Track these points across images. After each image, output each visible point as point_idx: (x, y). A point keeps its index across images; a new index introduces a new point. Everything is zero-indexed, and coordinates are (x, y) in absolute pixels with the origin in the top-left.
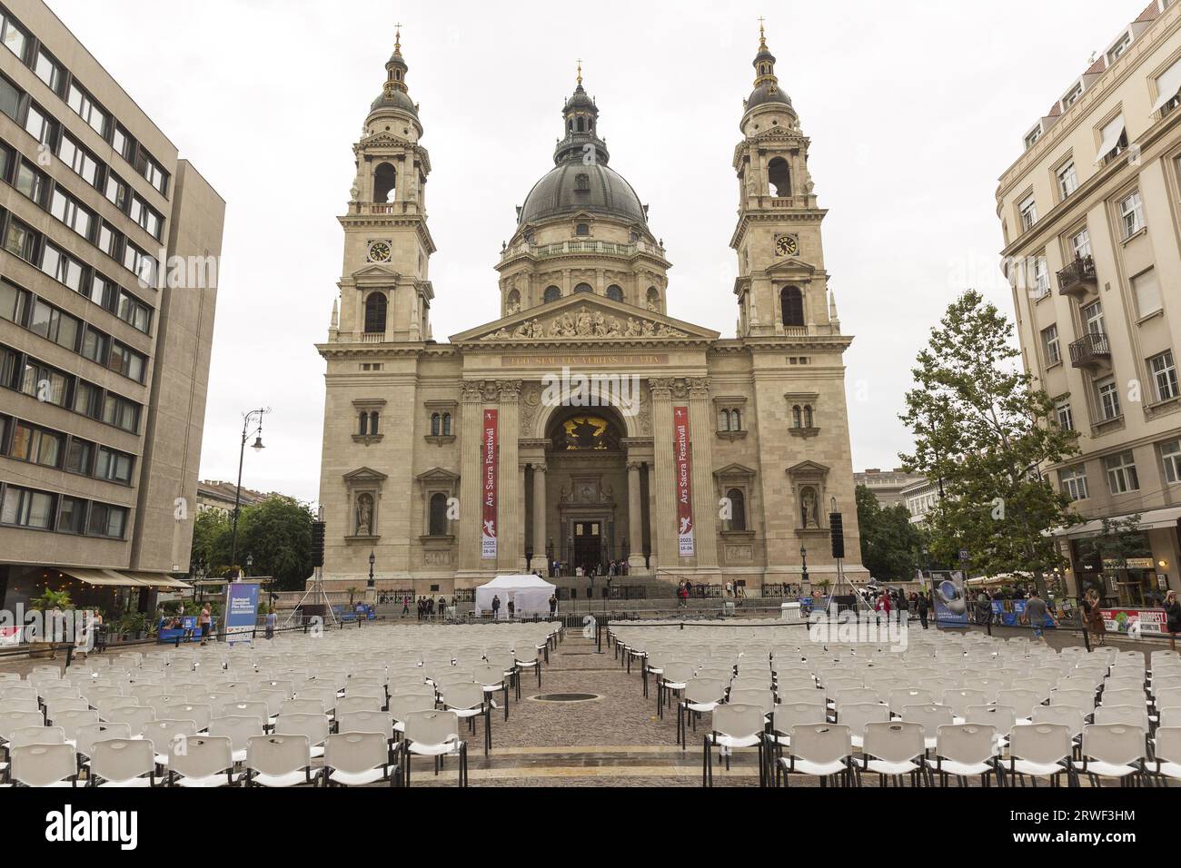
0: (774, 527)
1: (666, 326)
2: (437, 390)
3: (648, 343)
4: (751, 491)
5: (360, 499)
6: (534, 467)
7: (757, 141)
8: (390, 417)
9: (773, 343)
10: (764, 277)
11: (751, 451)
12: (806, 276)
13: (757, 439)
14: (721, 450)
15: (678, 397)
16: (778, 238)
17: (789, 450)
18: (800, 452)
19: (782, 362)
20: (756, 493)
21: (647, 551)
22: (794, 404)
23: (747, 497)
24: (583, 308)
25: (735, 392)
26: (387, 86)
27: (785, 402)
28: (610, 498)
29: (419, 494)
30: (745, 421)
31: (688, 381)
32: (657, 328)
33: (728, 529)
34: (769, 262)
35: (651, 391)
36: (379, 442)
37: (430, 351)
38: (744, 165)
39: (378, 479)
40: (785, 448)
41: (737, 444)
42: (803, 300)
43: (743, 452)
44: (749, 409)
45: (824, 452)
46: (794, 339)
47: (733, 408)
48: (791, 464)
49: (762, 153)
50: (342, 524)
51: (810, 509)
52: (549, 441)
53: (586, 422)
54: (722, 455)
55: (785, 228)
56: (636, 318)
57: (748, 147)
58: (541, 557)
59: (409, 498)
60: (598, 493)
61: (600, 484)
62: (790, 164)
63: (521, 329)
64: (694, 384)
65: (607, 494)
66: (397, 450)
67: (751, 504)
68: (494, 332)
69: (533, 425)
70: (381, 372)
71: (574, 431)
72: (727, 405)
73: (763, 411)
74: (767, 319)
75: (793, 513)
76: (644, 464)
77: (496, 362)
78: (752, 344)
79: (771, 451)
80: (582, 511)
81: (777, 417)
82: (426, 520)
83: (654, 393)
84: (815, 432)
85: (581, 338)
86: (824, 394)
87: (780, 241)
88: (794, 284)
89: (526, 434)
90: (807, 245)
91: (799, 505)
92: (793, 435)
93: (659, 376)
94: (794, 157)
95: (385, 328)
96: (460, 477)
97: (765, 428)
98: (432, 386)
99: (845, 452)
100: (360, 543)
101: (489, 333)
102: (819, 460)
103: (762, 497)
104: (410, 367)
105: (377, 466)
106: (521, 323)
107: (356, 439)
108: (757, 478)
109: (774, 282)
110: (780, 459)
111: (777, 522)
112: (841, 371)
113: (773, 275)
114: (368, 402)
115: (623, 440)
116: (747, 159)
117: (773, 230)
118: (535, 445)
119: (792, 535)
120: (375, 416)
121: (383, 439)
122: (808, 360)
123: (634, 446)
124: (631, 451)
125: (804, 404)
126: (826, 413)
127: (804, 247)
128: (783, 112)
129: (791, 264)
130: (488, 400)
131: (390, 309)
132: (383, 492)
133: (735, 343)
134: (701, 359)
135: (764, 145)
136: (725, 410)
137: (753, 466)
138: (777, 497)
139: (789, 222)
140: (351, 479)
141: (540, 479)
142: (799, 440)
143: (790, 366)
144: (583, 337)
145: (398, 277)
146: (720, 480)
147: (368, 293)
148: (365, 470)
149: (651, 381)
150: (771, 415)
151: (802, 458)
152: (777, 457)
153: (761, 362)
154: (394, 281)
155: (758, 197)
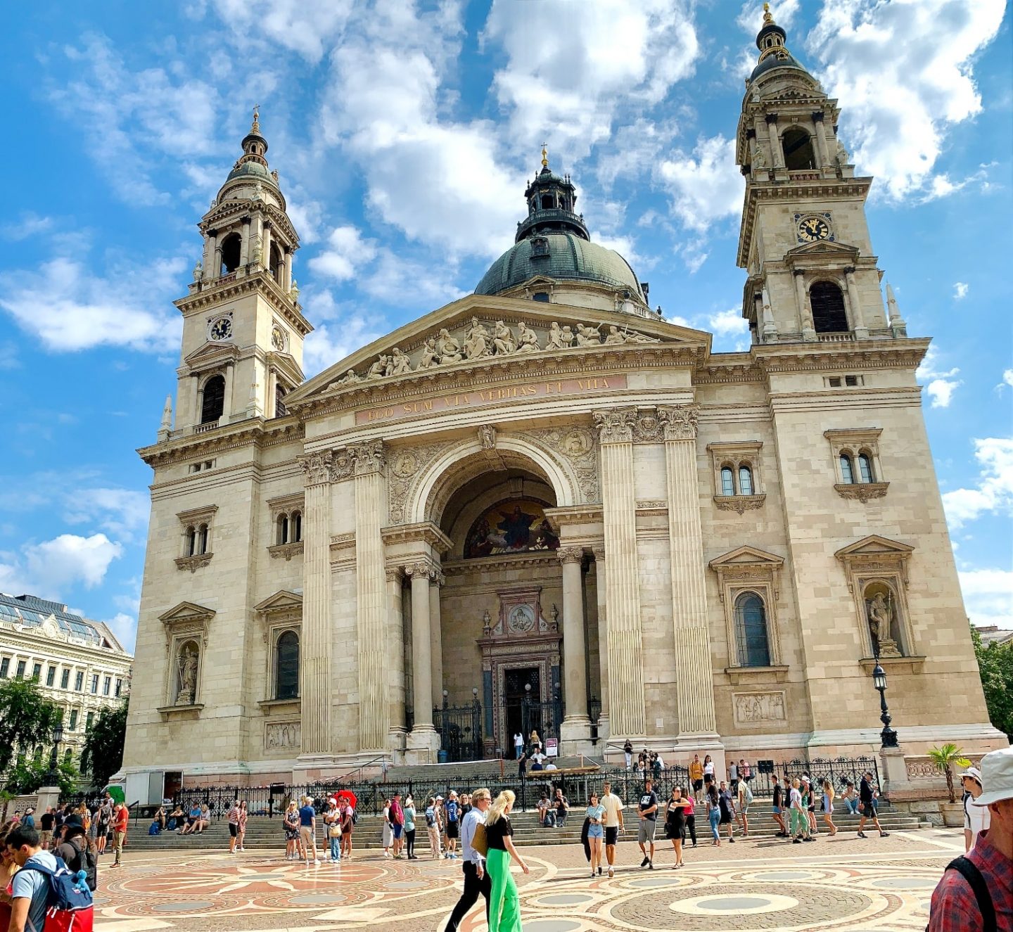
0: (823, 656)
2: (285, 482)
4: (776, 593)
5: (182, 651)
7: (763, 106)
8: (222, 528)
9: (800, 354)
10: (782, 270)
11: (773, 527)
12: (846, 263)
13: (783, 507)
14: (721, 527)
16: (800, 220)
17: (838, 521)
18: (858, 524)
19: (816, 382)
20: (786, 598)
22: (840, 447)
23: (771, 606)
25: (743, 436)
27: (826, 444)
29: (260, 633)
30: (760, 477)
31: (662, 412)
33: (738, 664)
34: (788, 249)
36: (206, 564)
39: (202, 616)
40: (831, 517)
41: (749, 516)
42: (846, 298)
43: (760, 529)
44: (767, 461)
45: (900, 523)
47: (740, 459)
48: (843, 543)
49: (771, 119)
50: (159, 690)
51: (883, 621)
54: (723, 536)
55: (810, 205)
57: (751, 120)
58: (426, 730)
59: (242, 641)
62: (813, 133)
66: (229, 572)
67: (778, 617)
69: (405, 505)
70: (213, 469)
72: (729, 455)
73: (790, 461)
74: (790, 326)
75: (854, 631)
77: (348, 419)
79: (807, 523)
80: (516, 650)
81: (814, 467)
82: (269, 675)
84: (881, 490)
86: (891, 430)
87: (803, 224)
88: (830, 276)
89: (394, 520)
90: (846, 227)
91: (863, 617)
92: (842, 496)
94: (817, 124)
95: (221, 415)
97: (794, 486)
98: (278, 478)
99: (936, 521)
100: (179, 717)
102: (894, 534)
103: (796, 603)
105: (202, 599)
107: (181, 564)
108: (786, 570)
109: (797, 273)
110: (823, 536)
111: (825, 648)
112: (914, 395)
113: (795, 264)
114: (195, 512)
116: (753, 134)
117: (792, 208)
118: (410, 535)
119: (856, 671)
120: (204, 530)
121: (212, 560)
122: (859, 380)
123: (569, 522)
124: (564, 531)
125: (859, 446)
126: (897, 459)
127: (840, 229)
129: (822, 246)
130: (339, 477)
132: (210, 637)
133: (739, 359)
134: (683, 377)
135: (772, 111)
136: (727, 467)
137: (778, 550)
138: (823, 603)
139: (815, 199)
140: (171, 622)
142: (854, 503)
143: (829, 388)
146: (720, 575)
148: (185, 606)
150: (804, 465)
151: (862, 532)
152: (819, 534)
153: (780, 384)
155: (767, 170)
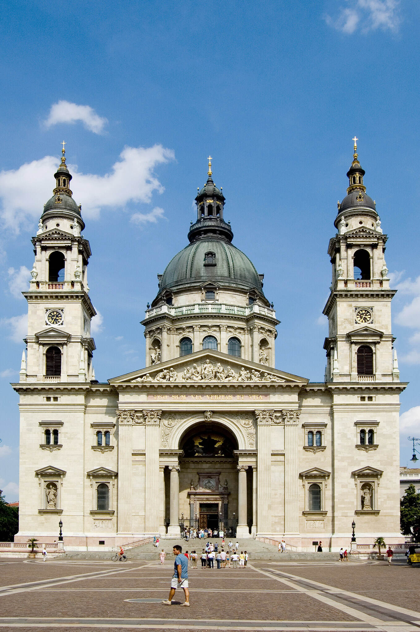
0: (341, 508)
1: (269, 374)
2: (100, 416)
3: (255, 386)
4: (326, 485)
5: (48, 486)
6: (170, 468)
7: (346, 238)
8: (67, 433)
9: (349, 387)
10: (345, 340)
11: (328, 459)
12: (377, 339)
13: (333, 452)
14: (306, 459)
15: (276, 423)
16: (357, 311)
17: (355, 459)
18: (363, 461)
19: (354, 399)
20: (330, 487)
21: (250, 523)
22: (360, 429)
23: (323, 490)
24: (208, 360)
25: (319, 420)
26: (56, 191)
27: (354, 427)
28: (226, 488)
29: (90, 484)
30: (325, 439)
31: (284, 412)
32: (262, 375)
33: (308, 510)
34: (349, 329)
35: (257, 419)
36: (59, 449)
37: (94, 389)
38: (335, 254)
39: (60, 473)
40: (352, 457)
41: (318, 455)
42: (374, 356)
43: (322, 460)
44: (328, 432)
45: (381, 461)
46: (365, 384)
47: (316, 430)
48: (356, 468)
49: (350, 246)
50: (37, 501)
51: (367, 497)
52: (181, 451)
53: (209, 438)
54: (306, 462)
55: (363, 303)
56: (246, 368)
58: (175, 525)
59: (82, 486)
60: (217, 485)
61: (219, 479)
62: (371, 255)
63: (161, 374)
64: (288, 414)
65: (224, 486)
66: (73, 455)
67: (326, 494)
68: (141, 377)
69: (170, 440)
70: (58, 402)
71: (200, 444)
72: (312, 428)
73: (338, 433)
74: (346, 369)
75: (355, 501)
76: (250, 467)
77: (143, 397)
78: (333, 387)
79: (343, 460)
80: (206, 497)
81: (348, 437)
83: (259, 420)
84: (374, 447)
85: (205, 382)
86: (383, 423)
87: (359, 312)
88: (368, 345)
89: (165, 446)
90: (380, 316)
92: (358, 449)
93: (263, 408)
94: (375, 250)
95: (60, 372)
96: (117, 474)
97: (339, 444)
98: (95, 413)
100: (49, 514)
101: (137, 378)
102: (377, 466)
103: (333, 489)
104: (80, 399)
105: (59, 465)
106: (161, 371)
107: (43, 447)
108: (331, 477)
109: (352, 343)
110: (348, 465)
111: (343, 506)
112: (397, 406)
113: (352, 338)
114: (50, 423)
115: (236, 452)
116: (338, 251)
117: (354, 304)
118: (171, 454)
119: (353, 514)
120: (56, 432)
121: (62, 448)
122: (374, 398)
123: (242, 456)
124: (240, 459)
125: (369, 428)
126: (384, 435)
127: (377, 318)
128: (367, 215)
129: (366, 330)
130: (137, 423)
131: (64, 359)
132: (64, 482)
133: (320, 386)
134: (294, 397)
135: (351, 241)
136: (310, 432)
137: (328, 469)
138: (344, 490)
139: (367, 299)
140: (41, 474)
141: (174, 477)
142: (363, 452)
143: (360, 402)
144: (207, 381)
145: (69, 337)
146: (304, 478)
147: (47, 348)
148: (50, 468)
149: (257, 412)
150: (344, 436)
151: (363, 465)
152: (346, 464)
153: (338, 399)
154: (66, 339)
155: (344, 280)
